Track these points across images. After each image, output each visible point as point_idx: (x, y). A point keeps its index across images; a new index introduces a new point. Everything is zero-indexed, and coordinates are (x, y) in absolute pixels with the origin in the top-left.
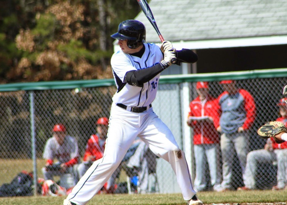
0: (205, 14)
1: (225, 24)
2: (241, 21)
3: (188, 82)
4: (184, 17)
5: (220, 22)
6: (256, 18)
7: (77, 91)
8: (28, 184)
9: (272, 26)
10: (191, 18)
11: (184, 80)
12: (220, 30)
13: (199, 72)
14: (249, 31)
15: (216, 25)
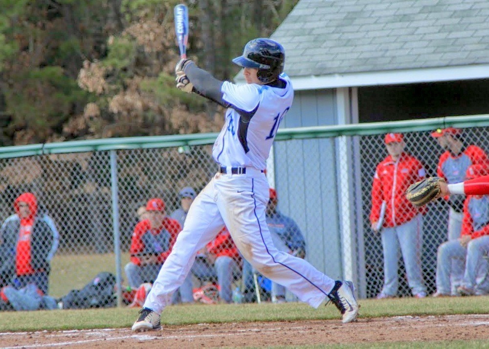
0: (371, 34)
1: (401, 48)
2: (426, 43)
3: (347, 136)
4: (339, 39)
5: (393, 46)
6: (447, 39)
7: (181, 150)
8: (108, 290)
9: (471, 51)
10: (349, 40)
11: (340, 133)
12: (394, 57)
13: (361, 120)
14: (436, 59)
15: (387, 50)
